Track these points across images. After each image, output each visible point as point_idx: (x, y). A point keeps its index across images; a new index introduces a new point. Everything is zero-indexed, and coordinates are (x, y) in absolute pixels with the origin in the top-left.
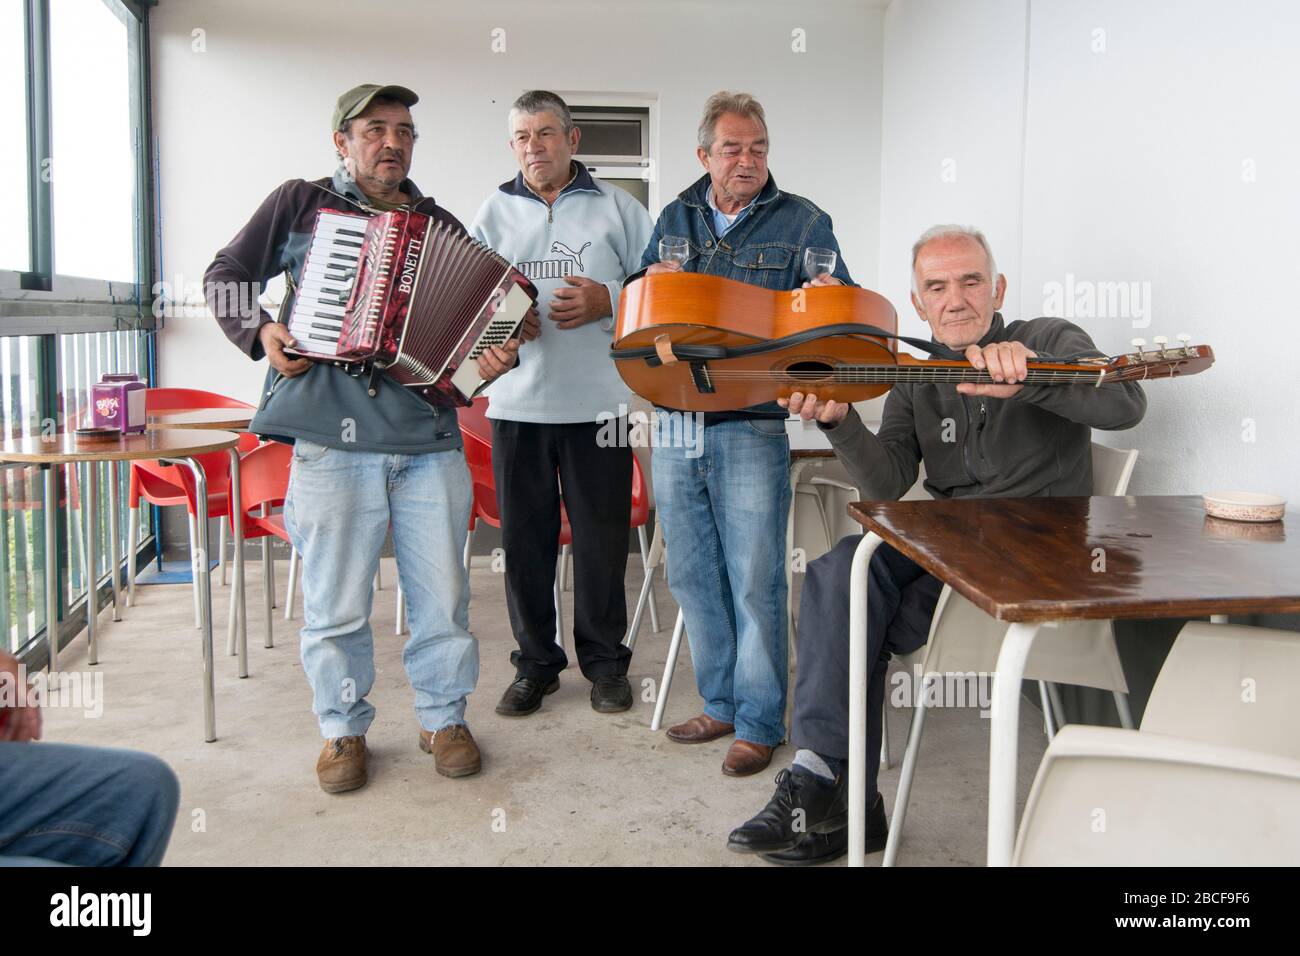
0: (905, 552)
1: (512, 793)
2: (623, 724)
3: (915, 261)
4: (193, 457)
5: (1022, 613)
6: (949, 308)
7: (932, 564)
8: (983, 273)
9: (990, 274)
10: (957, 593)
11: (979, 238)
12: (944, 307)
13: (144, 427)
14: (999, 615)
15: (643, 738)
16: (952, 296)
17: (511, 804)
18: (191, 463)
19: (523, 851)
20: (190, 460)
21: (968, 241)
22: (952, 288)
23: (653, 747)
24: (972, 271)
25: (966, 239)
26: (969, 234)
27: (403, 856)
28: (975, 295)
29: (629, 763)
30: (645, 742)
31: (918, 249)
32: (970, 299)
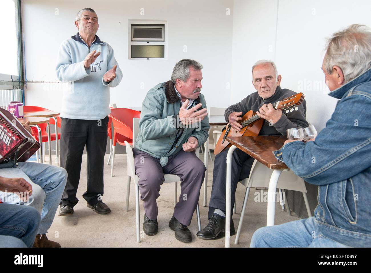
0: (243, 150)
1: (129, 219)
2: (159, 201)
3: (253, 72)
4: (37, 124)
5: (277, 167)
6: (262, 87)
7: (251, 153)
8: (273, 76)
9: (275, 75)
10: (258, 162)
11: (272, 64)
12: (261, 87)
13: (23, 116)
14: (270, 167)
15: (165, 205)
16: (262, 83)
17: (129, 222)
18: (37, 126)
19: (133, 235)
20: (36, 125)
21: (269, 65)
22: (263, 81)
23: (168, 207)
24: (268, 75)
25: (268, 65)
26: (269, 63)
27: (99, 236)
28: (269, 82)
29: (161, 212)
30: (166, 206)
31: (254, 68)
32: (268, 84)
